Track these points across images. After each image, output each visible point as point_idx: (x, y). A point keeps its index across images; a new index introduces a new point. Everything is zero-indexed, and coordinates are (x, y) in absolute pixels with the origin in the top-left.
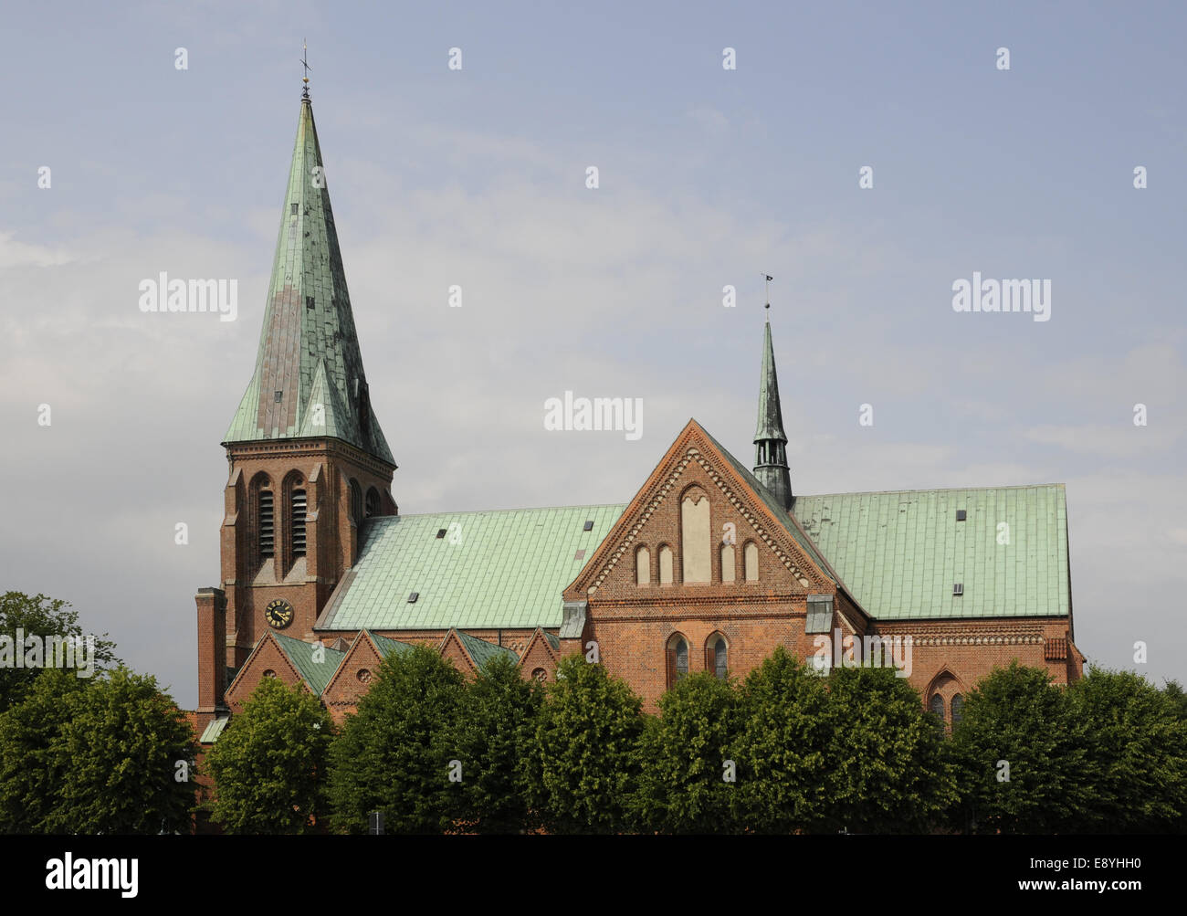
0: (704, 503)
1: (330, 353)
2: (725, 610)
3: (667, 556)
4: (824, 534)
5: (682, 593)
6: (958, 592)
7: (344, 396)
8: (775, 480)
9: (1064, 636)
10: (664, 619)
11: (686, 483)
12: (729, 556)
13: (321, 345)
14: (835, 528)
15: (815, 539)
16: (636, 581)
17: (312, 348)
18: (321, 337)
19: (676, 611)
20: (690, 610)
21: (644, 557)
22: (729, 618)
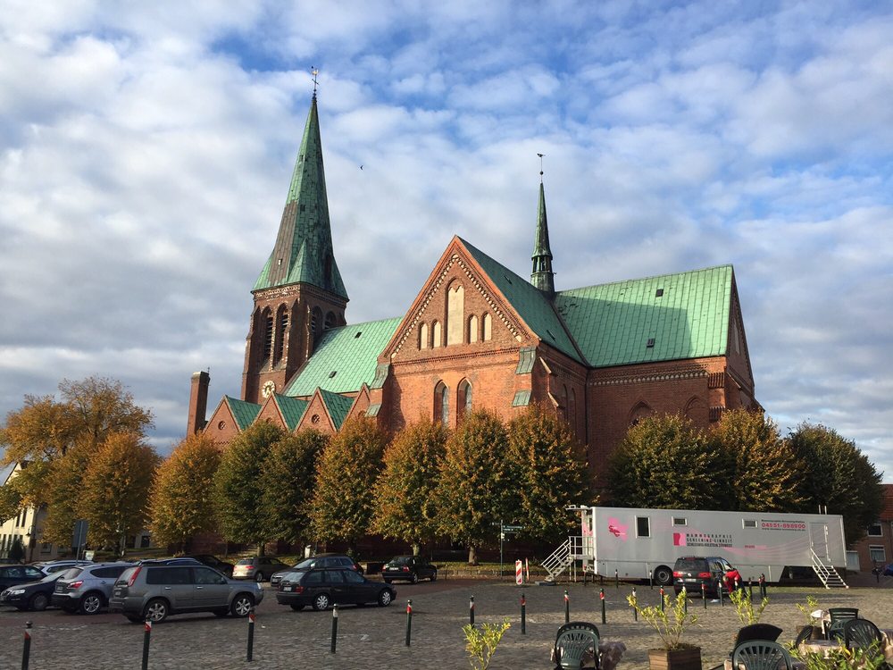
0: (461, 290)
1: (311, 236)
2: (470, 362)
3: (438, 327)
4: (570, 314)
5: (446, 352)
6: (651, 344)
7: (316, 259)
8: (542, 282)
9: (723, 371)
10: (434, 371)
11: (450, 278)
12: (474, 322)
13: (306, 231)
14: (578, 309)
15: (564, 318)
16: (419, 347)
17: (301, 233)
18: (306, 226)
19: (440, 365)
20: (449, 363)
21: (425, 329)
22: (472, 367)
